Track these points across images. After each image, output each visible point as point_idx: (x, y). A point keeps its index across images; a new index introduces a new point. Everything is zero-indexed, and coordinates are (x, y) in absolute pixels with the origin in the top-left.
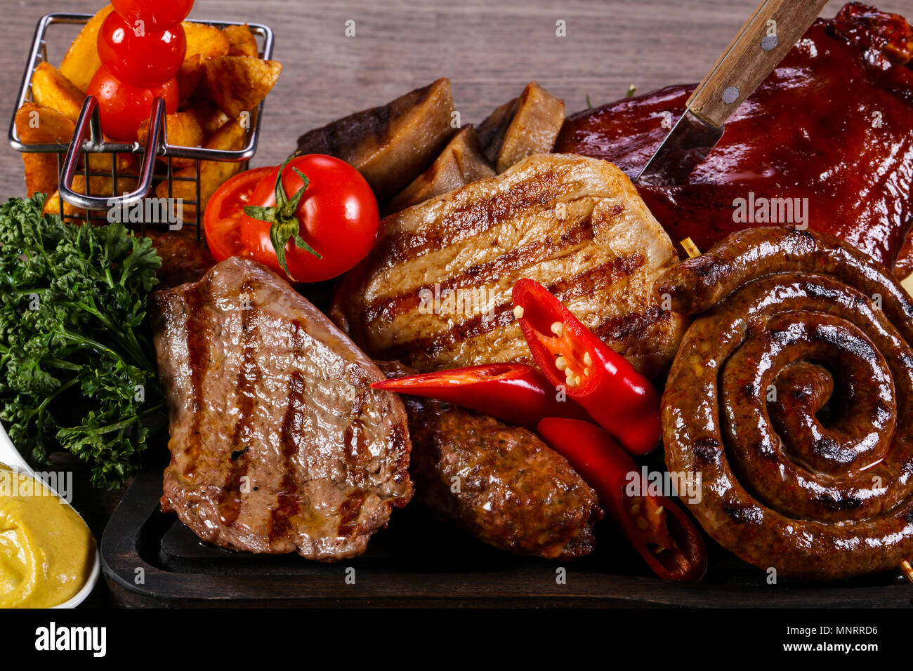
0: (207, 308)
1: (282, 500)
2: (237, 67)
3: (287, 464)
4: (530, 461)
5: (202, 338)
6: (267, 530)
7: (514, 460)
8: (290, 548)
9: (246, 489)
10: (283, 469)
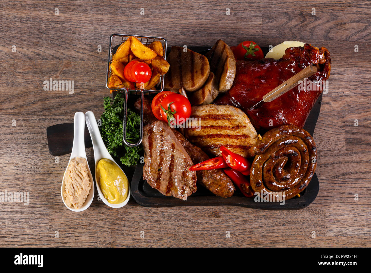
0: (153, 134)
1: (169, 183)
2: (159, 69)
3: (170, 174)
4: (221, 182)
5: (152, 140)
6: (166, 191)
7: (218, 182)
8: (171, 195)
9: (162, 180)
10: (169, 175)
